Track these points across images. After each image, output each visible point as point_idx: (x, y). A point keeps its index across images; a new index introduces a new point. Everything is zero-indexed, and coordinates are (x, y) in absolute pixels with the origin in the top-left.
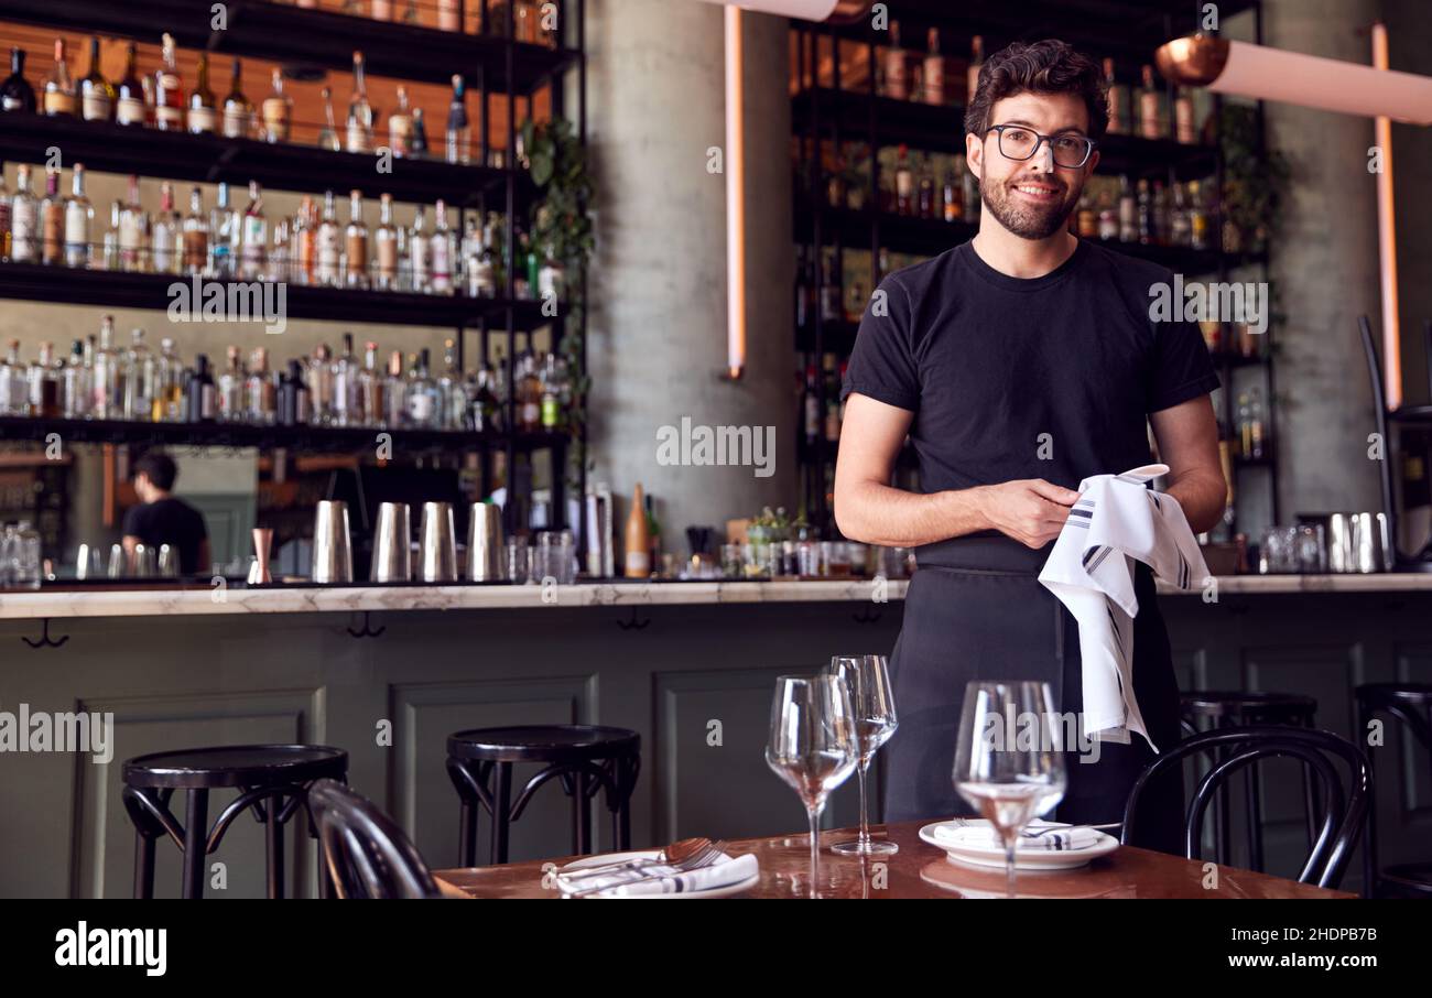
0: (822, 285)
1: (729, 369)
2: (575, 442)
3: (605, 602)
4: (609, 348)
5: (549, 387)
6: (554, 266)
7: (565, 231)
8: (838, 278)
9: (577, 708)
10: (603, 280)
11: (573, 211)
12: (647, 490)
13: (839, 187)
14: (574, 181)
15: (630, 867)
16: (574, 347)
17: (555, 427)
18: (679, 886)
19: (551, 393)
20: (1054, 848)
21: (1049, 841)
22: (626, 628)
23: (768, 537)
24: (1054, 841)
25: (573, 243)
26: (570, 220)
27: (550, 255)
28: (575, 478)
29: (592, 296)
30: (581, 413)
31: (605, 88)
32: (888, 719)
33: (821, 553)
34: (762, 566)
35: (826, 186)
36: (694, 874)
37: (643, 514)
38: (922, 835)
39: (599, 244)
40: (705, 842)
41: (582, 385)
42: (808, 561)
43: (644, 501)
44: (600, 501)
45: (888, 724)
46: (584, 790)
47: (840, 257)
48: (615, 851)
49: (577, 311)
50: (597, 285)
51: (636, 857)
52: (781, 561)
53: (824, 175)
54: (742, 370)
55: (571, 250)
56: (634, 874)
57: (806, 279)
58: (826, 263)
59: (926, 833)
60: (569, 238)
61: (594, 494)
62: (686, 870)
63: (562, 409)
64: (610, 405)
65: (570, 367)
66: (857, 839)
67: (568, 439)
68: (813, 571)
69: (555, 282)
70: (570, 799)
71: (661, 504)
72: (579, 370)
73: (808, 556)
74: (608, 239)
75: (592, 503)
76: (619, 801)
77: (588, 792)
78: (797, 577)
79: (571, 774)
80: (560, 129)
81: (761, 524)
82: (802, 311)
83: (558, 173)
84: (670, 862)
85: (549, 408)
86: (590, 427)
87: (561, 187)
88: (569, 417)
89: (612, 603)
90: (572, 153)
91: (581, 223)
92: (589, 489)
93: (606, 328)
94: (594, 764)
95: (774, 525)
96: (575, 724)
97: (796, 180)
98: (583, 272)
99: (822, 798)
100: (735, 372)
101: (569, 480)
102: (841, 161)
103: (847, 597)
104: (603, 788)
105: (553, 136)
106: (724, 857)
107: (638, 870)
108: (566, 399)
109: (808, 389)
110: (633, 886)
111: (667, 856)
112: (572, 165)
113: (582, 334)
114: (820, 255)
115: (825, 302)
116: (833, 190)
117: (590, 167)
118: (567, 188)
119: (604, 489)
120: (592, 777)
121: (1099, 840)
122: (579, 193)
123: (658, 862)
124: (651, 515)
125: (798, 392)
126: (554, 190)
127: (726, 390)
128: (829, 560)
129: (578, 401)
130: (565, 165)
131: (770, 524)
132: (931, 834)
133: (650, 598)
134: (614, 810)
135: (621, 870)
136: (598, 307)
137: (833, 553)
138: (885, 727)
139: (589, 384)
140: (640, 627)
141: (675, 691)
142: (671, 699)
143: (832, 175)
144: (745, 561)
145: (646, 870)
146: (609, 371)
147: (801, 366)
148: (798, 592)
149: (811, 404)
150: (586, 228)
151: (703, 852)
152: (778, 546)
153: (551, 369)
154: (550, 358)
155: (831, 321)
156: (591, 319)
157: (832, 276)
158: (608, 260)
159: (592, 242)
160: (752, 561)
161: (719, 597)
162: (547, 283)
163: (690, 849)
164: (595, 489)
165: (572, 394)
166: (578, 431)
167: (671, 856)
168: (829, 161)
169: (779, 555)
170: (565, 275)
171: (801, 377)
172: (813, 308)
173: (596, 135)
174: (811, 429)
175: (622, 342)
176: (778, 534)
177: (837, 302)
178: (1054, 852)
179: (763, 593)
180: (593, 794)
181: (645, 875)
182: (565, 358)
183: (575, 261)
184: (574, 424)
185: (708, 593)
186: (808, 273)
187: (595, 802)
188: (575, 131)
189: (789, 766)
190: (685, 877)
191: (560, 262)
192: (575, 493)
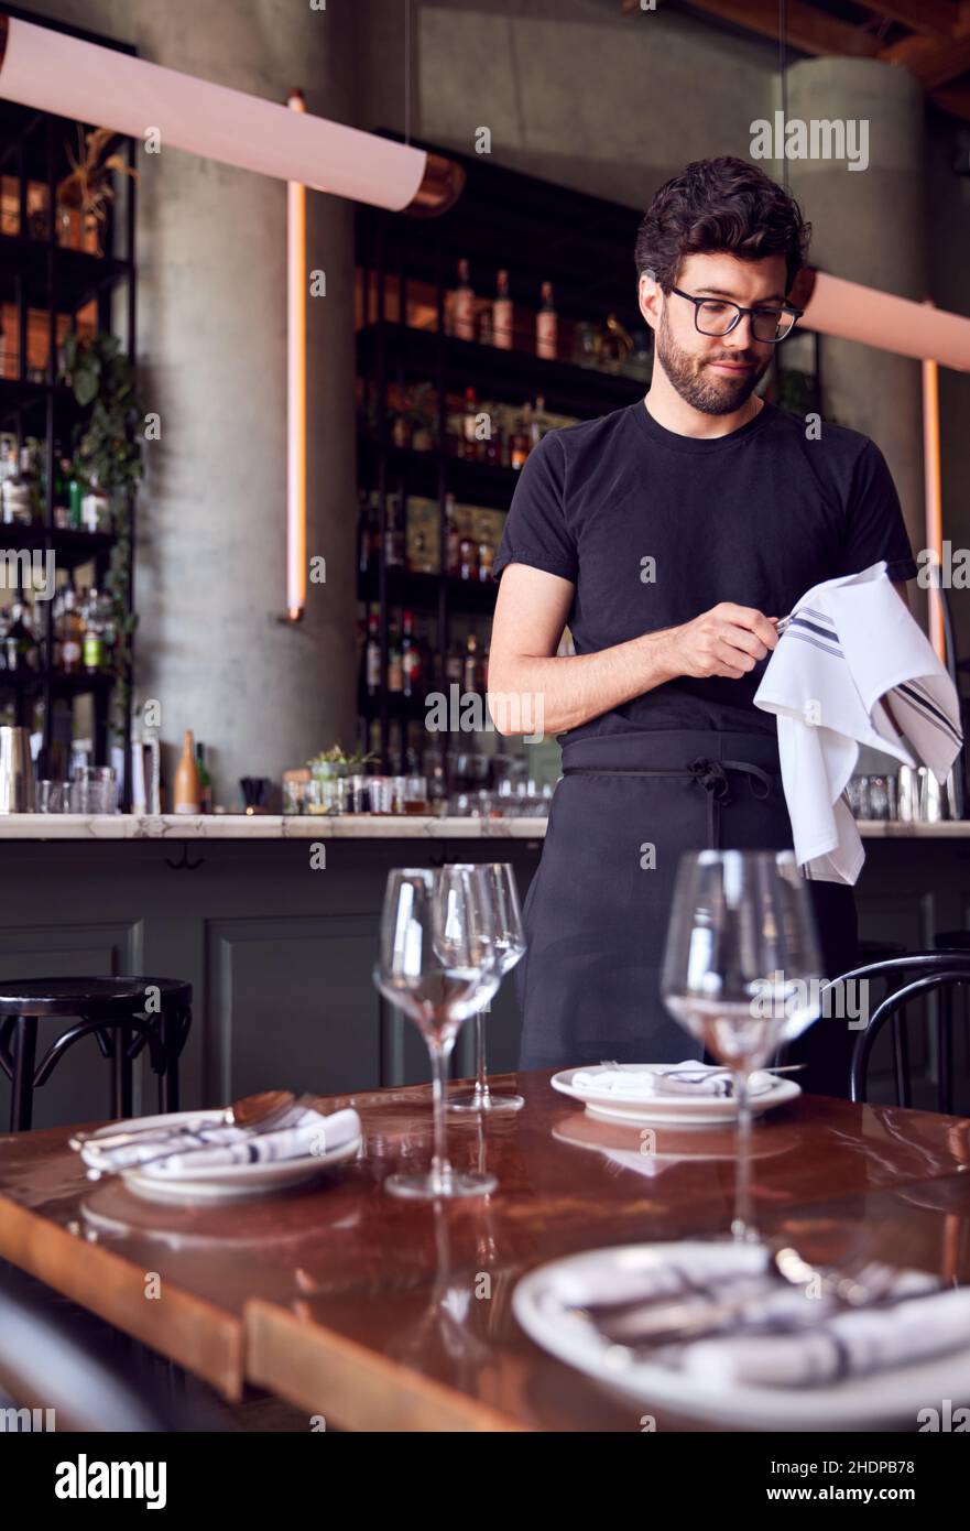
0: (386, 529)
1: (288, 610)
2: (120, 683)
3: (151, 834)
4: (158, 586)
5: (91, 625)
6: (98, 494)
7: (111, 455)
8: (402, 523)
9: (118, 958)
10: (152, 512)
11: (121, 435)
12: (198, 738)
13: (405, 429)
14: (123, 402)
15: (185, 1131)
16: (120, 582)
17: (97, 668)
18: (254, 1155)
19: (95, 631)
20: (723, 1095)
21: (718, 1088)
22: (177, 867)
23: (335, 774)
24: (723, 1088)
25: (120, 470)
26: (117, 444)
27: (94, 481)
28: (120, 723)
29: (140, 528)
30: (126, 653)
31: (157, 305)
32: (513, 941)
33: (395, 790)
34: (328, 803)
35: (391, 425)
36: (276, 1138)
37: (193, 762)
38: (556, 1084)
39: (148, 473)
40: (287, 1097)
41: (128, 622)
42: (381, 797)
43: (195, 749)
44: (147, 749)
45: (512, 947)
46: (124, 1049)
47: (404, 502)
48: (161, 1112)
49: (123, 543)
50: (146, 518)
51: (193, 1119)
52: (350, 797)
53: (391, 413)
54: (301, 611)
55: (119, 477)
56: (190, 1141)
57: (369, 525)
58: (390, 509)
59: (561, 1080)
60: (116, 463)
61: (140, 741)
62: (262, 1133)
63: (106, 648)
64: (159, 647)
65: (115, 604)
66: (473, 1091)
67: (112, 681)
68: (386, 808)
69: (99, 511)
70: (107, 1062)
71: (213, 752)
72: (125, 607)
73: (381, 791)
74: (158, 468)
75: (137, 750)
76: (166, 1062)
77: (129, 1053)
78: (368, 814)
79: (109, 1030)
80: (107, 346)
81: (327, 760)
82: (365, 555)
83: (104, 393)
84: (239, 1123)
85: (92, 647)
86: (137, 670)
87: (108, 408)
88: (113, 658)
89: (160, 836)
90: (120, 373)
91: (130, 448)
92: (135, 736)
93: (155, 563)
94: (137, 1018)
95: (342, 761)
96: (115, 974)
97: (361, 419)
98: (131, 501)
99: (450, 1032)
100: (294, 613)
101: (113, 726)
102: (407, 402)
103: (425, 834)
104: (147, 1048)
105: (100, 355)
106: (312, 1116)
107: (196, 1135)
108: (111, 638)
109: (370, 638)
110: (192, 1157)
111: (235, 1115)
112: (120, 385)
113: (129, 567)
114: (384, 502)
115: (389, 547)
116: (399, 432)
117: (140, 389)
118: (114, 411)
119: (152, 735)
120: (135, 1033)
121: (775, 1086)
122: (127, 415)
123: (224, 1124)
124: (201, 764)
125: (360, 640)
126: (99, 411)
127: (284, 634)
128: (403, 798)
129: (123, 640)
130: (112, 385)
131: (336, 760)
132: (568, 1082)
133: (204, 829)
134: (160, 1072)
135: (172, 1135)
136: (147, 541)
137: (407, 790)
138: (509, 952)
139: (136, 621)
140: (192, 867)
141: (230, 941)
142: (226, 949)
143: (398, 414)
144: (309, 800)
145: (208, 1135)
146: (158, 610)
147: (362, 615)
148: (371, 827)
149: (373, 653)
150: (135, 454)
151: (283, 1111)
152: (347, 782)
153: (94, 606)
154: (94, 593)
155: (395, 567)
156: (139, 554)
157: (396, 521)
158: (158, 491)
159: (142, 470)
160: (318, 800)
161: (284, 832)
162: (91, 511)
163: (268, 1106)
164: (141, 736)
165: (117, 634)
166: (124, 673)
167: (242, 1116)
168: (395, 400)
169: (348, 791)
170: (110, 504)
171: (364, 625)
172: (377, 554)
173: (146, 357)
174: (373, 680)
175: (172, 579)
176: (346, 771)
177: (401, 547)
178: (723, 1100)
179: (332, 828)
180: (135, 1055)
181: (205, 1142)
182: (110, 593)
183: (123, 490)
184: (119, 664)
185: (272, 827)
186: (371, 517)
187: (137, 1064)
188: (123, 349)
189: (405, 990)
190: (261, 1143)
191: (105, 490)
192: (119, 740)
